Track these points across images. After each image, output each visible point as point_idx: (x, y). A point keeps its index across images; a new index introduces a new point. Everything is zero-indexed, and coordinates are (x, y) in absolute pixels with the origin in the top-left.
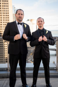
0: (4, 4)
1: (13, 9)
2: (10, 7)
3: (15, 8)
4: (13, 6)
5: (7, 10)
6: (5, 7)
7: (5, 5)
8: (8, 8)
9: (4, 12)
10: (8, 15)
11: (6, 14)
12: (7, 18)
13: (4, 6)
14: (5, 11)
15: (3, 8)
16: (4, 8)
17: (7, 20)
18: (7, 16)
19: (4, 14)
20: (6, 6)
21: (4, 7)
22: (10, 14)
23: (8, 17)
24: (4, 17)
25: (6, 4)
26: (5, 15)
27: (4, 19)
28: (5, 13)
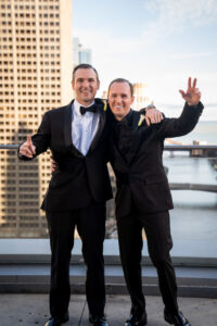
0: (46, 32)
1: (74, 50)
4: (76, 40)
5: (56, 52)
6: (50, 44)
7: (49, 36)
8: (58, 48)
9: (45, 59)
10: (58, 71)
11: (50, 67)
12: (53, 78)
13: (46, 40)
14: (47, 55)
15: (41, 47)
16: (47, 48)
17: (53, 86)
18: (53, 71)
19: (45, 67)
20: (52, 40)
21: (45, 44)
22: (63, 67)
23: (56, 75)
24: (45, 75)
25: (52, 32)
26: (47, 71)
27: (45, 82)
28: (47, 63)
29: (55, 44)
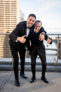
0: (13, 8)
2: (17, 11)
3: (22, 12)
4: (20, 10)
5: (15, 13)
10: (16, 18)
11: (14, 17)
14: (13, 14)
15: (11, 12)
16: (13, 12)
17: (15, 22)
19: (12, 17)
20: (14, 10)
22: (17, 17)
23: (15, 20)
24: (12, 20)
26: (13, 18)
27: (12, 22)
29: (15, 11)
